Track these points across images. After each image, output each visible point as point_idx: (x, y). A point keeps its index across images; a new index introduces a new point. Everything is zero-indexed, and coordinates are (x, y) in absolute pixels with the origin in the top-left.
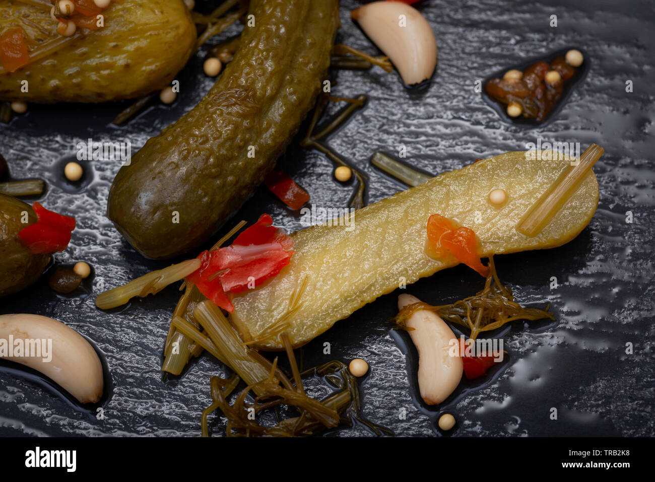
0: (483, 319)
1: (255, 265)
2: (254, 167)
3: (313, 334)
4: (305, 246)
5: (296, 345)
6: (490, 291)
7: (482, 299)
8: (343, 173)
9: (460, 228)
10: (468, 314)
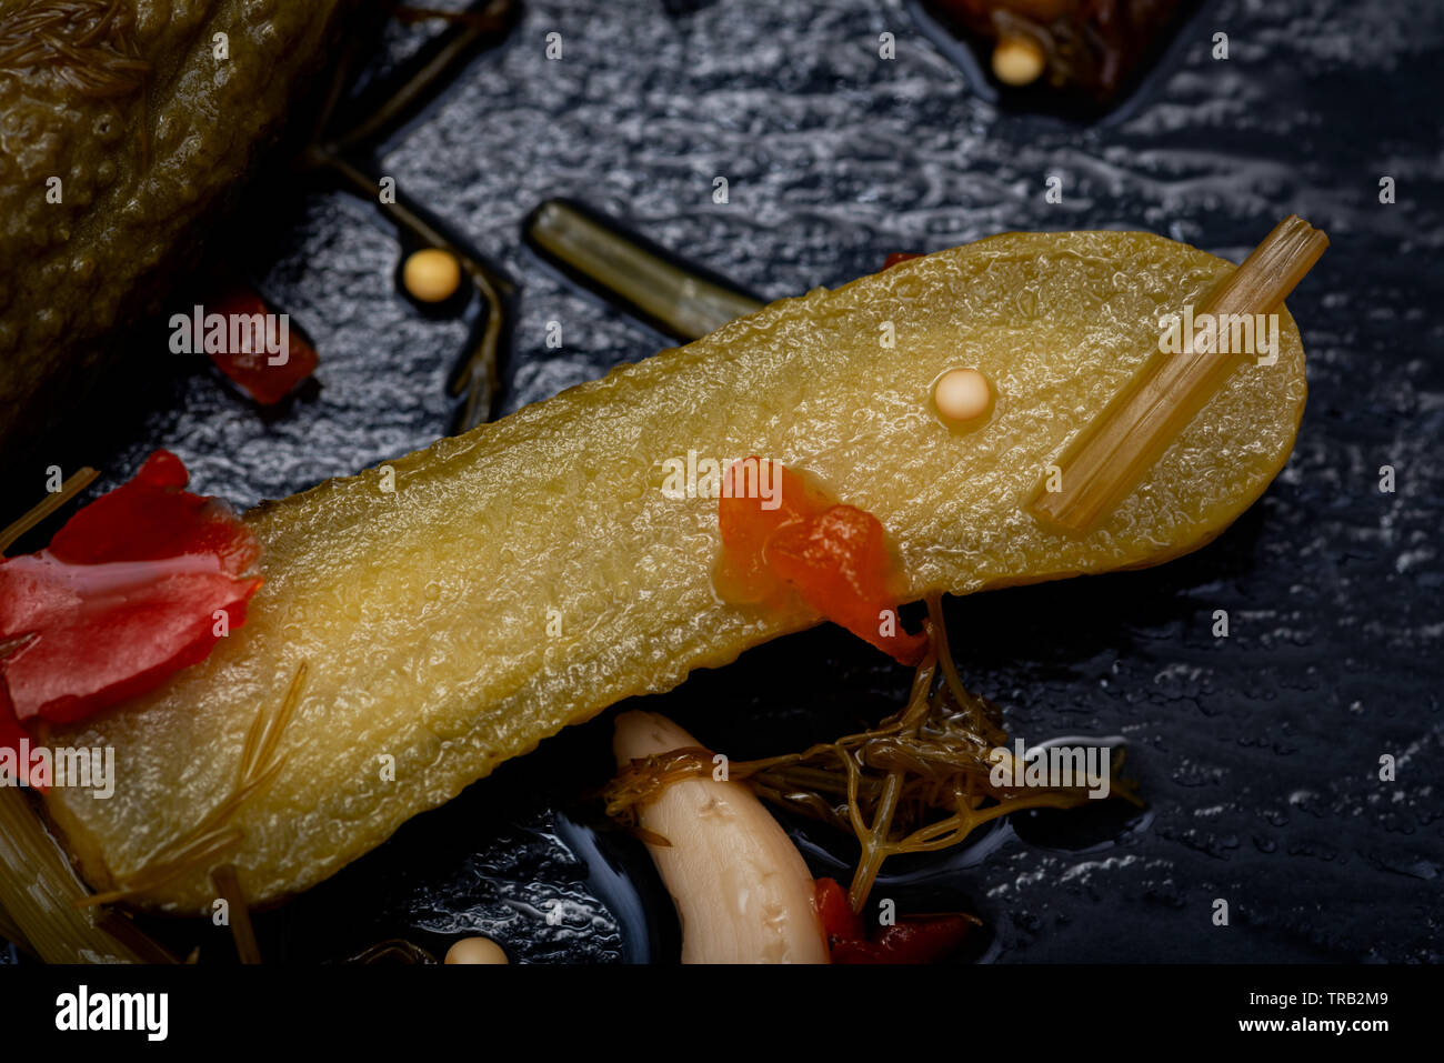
0: (899, 808)
1: (124, 623)
2: (127, 274)
3: (321, 868)
4: (299, 554)
5: (263, 905)
6: (929, 713)
7: (896, 741)
8: (432, 272)
9: (829, 511)
10: (852, 793)
